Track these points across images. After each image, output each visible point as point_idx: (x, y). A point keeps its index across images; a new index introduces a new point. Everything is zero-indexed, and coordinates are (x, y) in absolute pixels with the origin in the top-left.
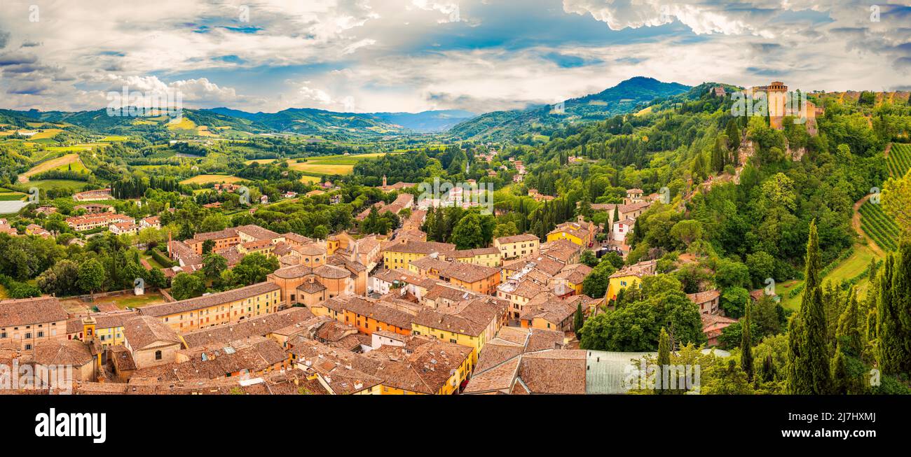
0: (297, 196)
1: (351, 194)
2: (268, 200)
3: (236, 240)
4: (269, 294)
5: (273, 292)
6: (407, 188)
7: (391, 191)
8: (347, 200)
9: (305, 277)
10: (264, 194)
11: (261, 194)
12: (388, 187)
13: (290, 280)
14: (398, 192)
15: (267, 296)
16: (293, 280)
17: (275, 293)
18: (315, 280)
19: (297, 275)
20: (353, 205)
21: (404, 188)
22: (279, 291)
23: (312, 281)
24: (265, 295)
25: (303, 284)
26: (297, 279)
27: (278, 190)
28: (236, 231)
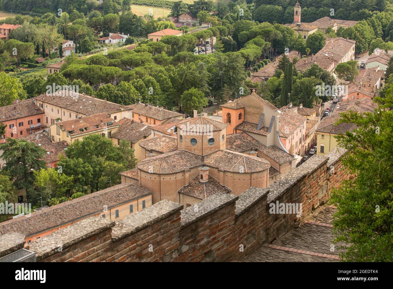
0: (129, 42)
1: (235, 37)
2: (76, 49)
3: (39, 121)
4: (134, 203)
5: (141, 201)
6: (340, 29)
7: (311, 33)
8: (227, 47)
9: (193, 171)
10: (67, 38)
11: (62, 40)
12: (306, 25)
13: (167, 178)
14: (325, 36)
15: (131, 207)
16: (173, 177)
17: (144, 202)
18: (210, 178)
19: (178, 169)
20: (243, 55)
21: (335, 28)
22: (150, 197)
23: (205, 179)
24: (128, 205)
25: (190, 185)
26: (179, 176)
27: (91, 30)
28: (38, 104)
